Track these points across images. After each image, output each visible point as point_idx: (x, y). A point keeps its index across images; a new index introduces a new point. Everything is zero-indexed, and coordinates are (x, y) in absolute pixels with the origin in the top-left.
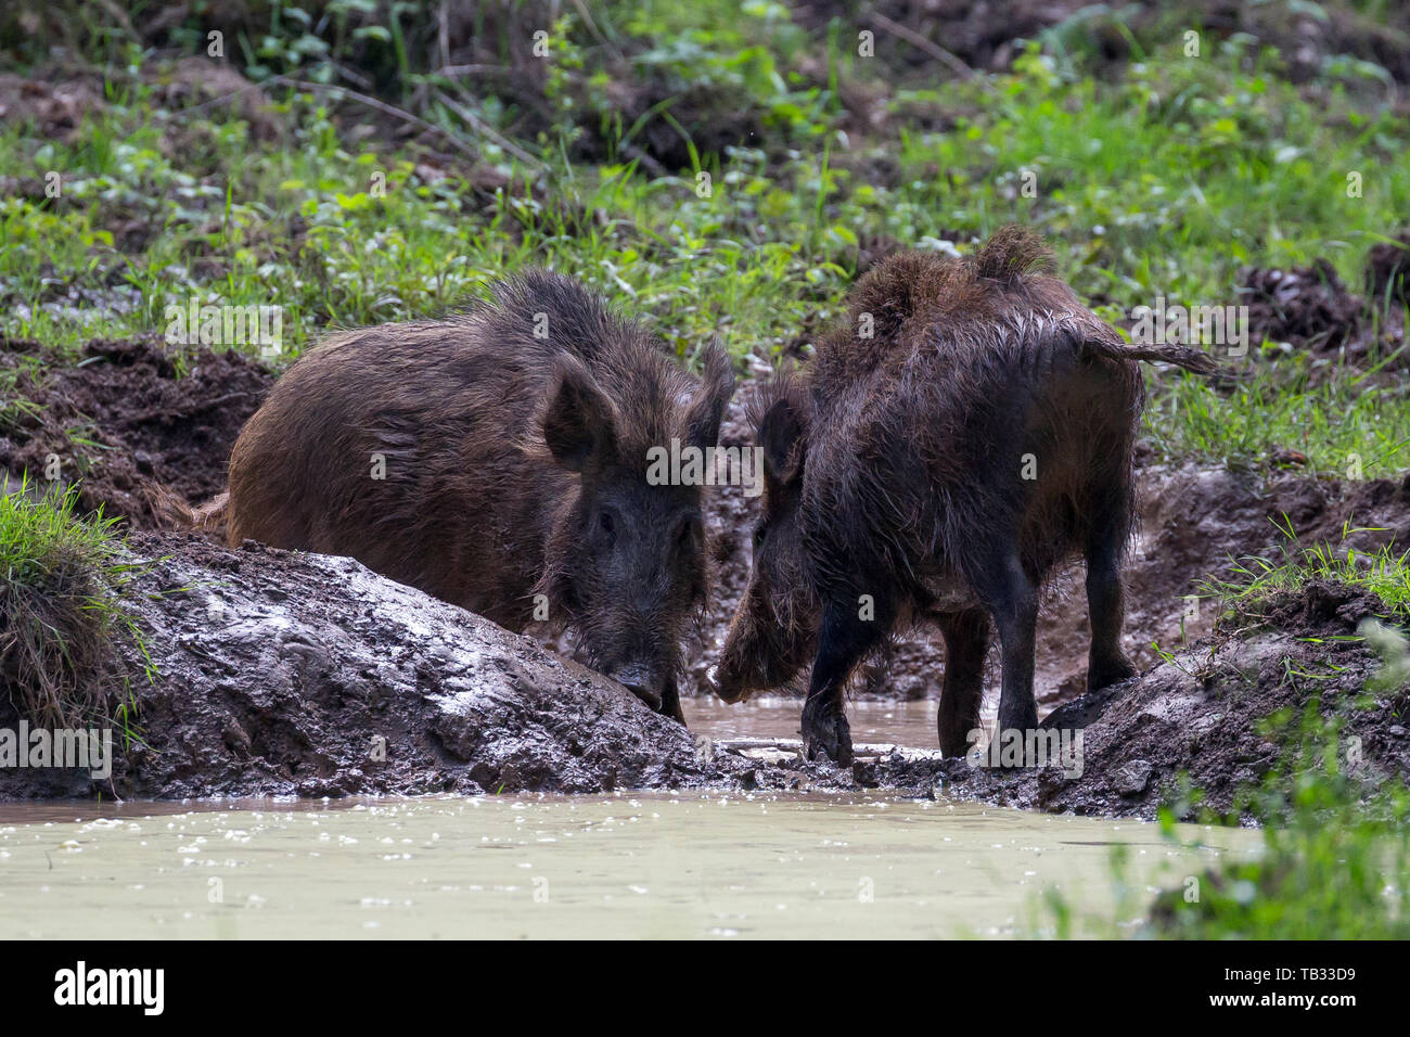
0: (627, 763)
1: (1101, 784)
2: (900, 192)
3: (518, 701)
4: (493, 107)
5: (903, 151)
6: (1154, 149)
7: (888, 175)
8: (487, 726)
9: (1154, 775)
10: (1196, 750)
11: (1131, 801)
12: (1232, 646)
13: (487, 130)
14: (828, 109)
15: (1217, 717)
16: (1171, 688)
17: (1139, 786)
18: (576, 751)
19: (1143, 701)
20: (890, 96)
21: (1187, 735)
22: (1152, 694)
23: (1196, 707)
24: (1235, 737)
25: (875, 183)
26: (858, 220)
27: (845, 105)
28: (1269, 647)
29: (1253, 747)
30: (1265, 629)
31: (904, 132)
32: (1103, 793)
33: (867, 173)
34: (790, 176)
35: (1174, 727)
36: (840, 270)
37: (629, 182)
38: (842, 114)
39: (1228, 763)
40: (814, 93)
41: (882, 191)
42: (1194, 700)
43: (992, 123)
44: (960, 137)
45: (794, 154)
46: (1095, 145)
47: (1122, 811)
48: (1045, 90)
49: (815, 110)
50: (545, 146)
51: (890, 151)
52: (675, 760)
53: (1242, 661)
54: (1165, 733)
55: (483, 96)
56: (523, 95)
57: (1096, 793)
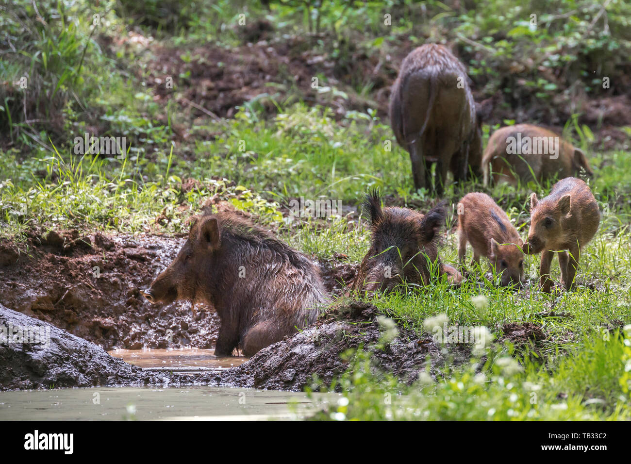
0: (101, 375)
1: (277, 378)
2: (196, 163)
3: (60, 354)
4: (43, 135)
5: (196, 148)
6: (288, 145)
7: (190, 156)
8: (49, 363)
9: (297, 374)
10: (311, 365)
11: (287, 385)
12: (324, 326)
13: (41, 143)
14: (168, 133)
15: (319, 353)
16: (302, 342)
17: (291, 379)
18: (82, 371)
19: (292, 347)
20: (190, 128)
21: (308, 359)
22: (295, 345)
23: (311, 349)
24: (326, 360)
25: (186, 159)
26: (181, 173)
27: (174, 131)
28: (337, 326)
29: (332, 363)
30: (335, 320)
31: (196, 141)
32: (278, 382)
33: (183, 156)
34: (155, 158)
35: (303, 357)
36: (176, 192)
37: (96, 161)
38: (173, 135)
39: (323, 369)
40: (163, 127)
41: (189, 162)
42: (310, 346)
43: (228, 137)
44: (216, 142)
45: (156, 149)
46: (266, 144)
47: (284, 389)
48: (246, 125)
49: (163, 134)
50: (63, 149)
51: (190, 148)
52: (119, 374)
53: (328, 332)
54: (300, 359)
55: (40, 131)
56: (54, 130)
57: (275, 382)
